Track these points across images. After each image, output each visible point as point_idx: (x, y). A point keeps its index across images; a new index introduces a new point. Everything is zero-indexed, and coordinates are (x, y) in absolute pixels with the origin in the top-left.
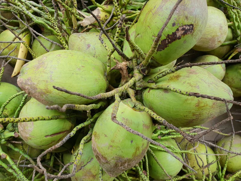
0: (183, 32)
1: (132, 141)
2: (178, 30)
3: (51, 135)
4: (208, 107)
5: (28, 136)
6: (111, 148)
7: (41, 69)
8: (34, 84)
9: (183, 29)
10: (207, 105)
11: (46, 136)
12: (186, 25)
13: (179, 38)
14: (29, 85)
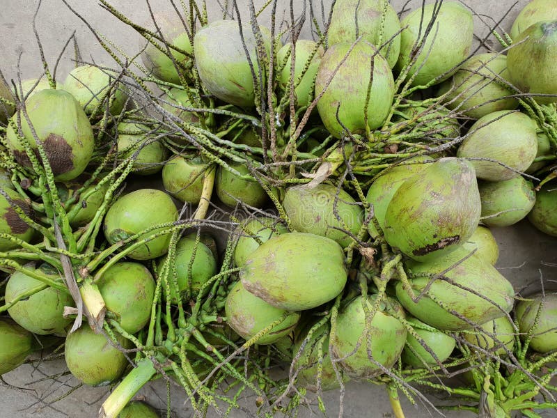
0: (446, 243)
1: (383, 352)
2: (440, 241)
3: (277, 332)
4: (477, 317)
5: (247, 332)
6: (357, 359)
7: (272, 272)
8: (265, 289)
9: (446, 241)
10: (476, 315)
11: (271, 334)
12: (449, 237)
13: (442, 248)
14: (259, 290)
